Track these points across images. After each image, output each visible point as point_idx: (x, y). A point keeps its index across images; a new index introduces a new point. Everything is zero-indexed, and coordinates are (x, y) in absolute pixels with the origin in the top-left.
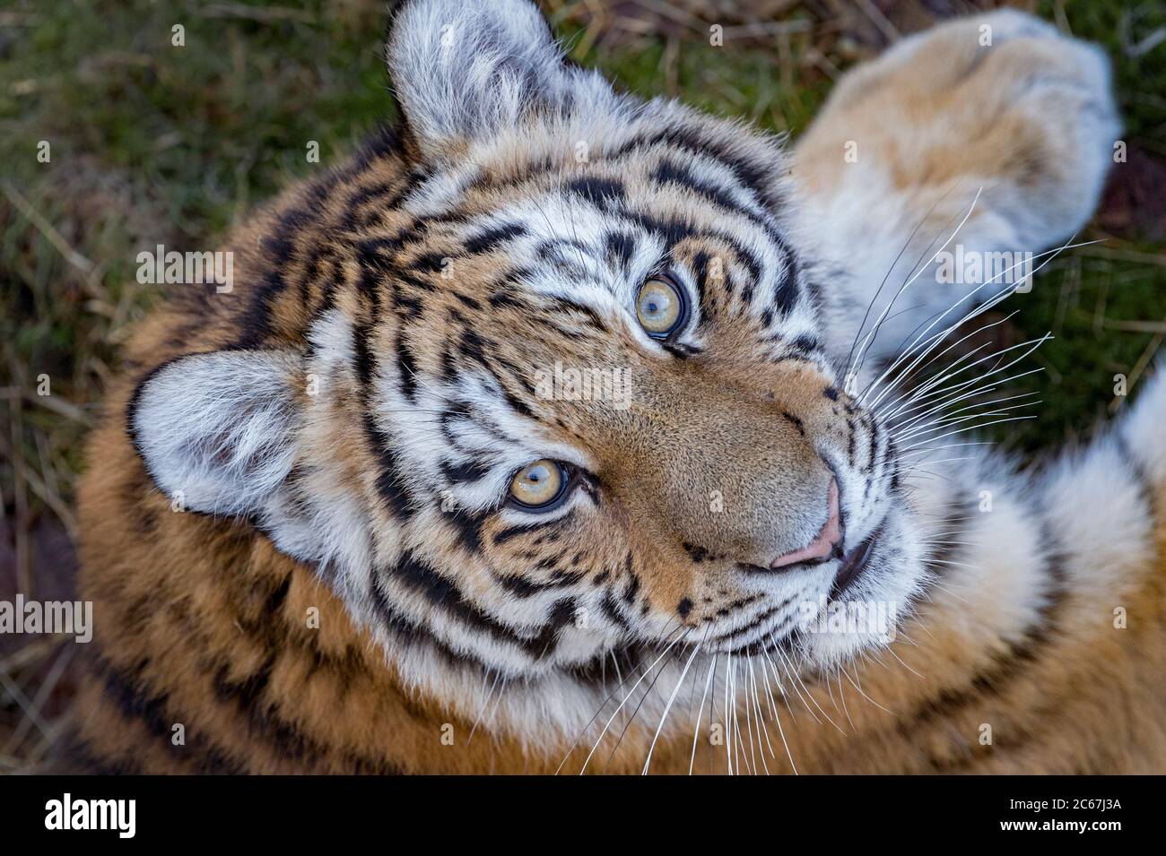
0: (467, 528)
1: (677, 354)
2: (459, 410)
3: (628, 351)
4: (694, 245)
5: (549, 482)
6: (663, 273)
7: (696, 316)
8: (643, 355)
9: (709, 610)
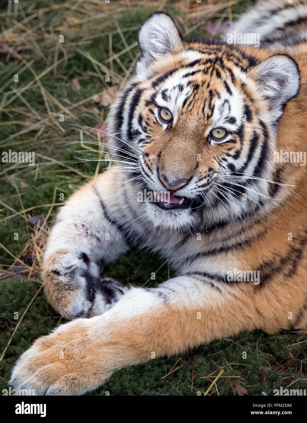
0: (152, 102)
1: (207, 139)
2: (181, 88)
3: (204, 126)
4: (238, 139)
5: (167, 118)
6: (227, 132)
7: (220, 142)
8: (204, 130)
9: (148, 162)
